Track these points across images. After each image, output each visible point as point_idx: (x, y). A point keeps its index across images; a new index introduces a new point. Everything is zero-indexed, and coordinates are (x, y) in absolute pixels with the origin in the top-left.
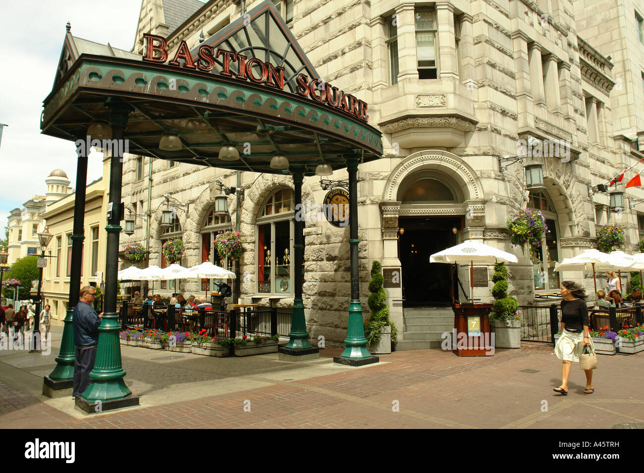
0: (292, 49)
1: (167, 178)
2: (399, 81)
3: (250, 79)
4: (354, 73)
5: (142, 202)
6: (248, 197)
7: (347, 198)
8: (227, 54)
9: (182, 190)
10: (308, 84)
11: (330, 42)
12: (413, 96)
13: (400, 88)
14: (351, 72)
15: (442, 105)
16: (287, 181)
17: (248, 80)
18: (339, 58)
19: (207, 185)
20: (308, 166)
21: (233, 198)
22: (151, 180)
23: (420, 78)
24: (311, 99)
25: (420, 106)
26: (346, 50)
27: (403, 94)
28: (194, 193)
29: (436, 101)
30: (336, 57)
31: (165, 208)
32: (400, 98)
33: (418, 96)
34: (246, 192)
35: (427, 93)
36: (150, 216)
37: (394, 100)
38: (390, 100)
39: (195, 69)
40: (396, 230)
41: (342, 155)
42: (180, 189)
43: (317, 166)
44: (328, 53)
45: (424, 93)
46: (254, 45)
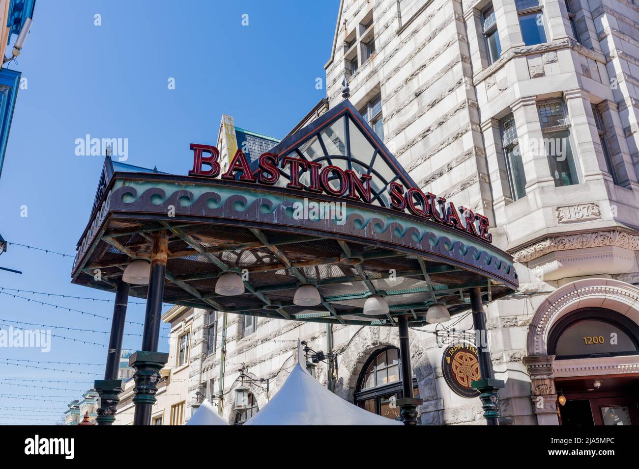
0: (380, 157)
1: (243, 348)
2: (528, 193)
3: (326, 191)
4: (465, 190)
5: (212, 381)
6: (342, 365)
7: (475, 356)
8: (295, 162)
9: (261, 361)
10: (403, 195)
11: (432, 158)
12: (550, 209)
13: (530, 202)
14: (462, 190)
15: (595, 217)
16: (391, 339)
17: (324, 193)
18: (445, 176)
19: (291, 353)
20: (415, 311)
21: (323, 367)
22: (224, 352)
23: (556, 186)
24: (410, 213)
25: (563, 220)
26: (453, 164)
27: (536, 208)
28: (275, 365)
29: (584, 213)
30: (441, 174)
31: (239, 386)
32: (533, 214)
33: (558, 208)
34: (340, 358)
35: (570, 203)
36: (221, 398)
37: (526, 217)
38: (520, 218)
39: (255, 182)
40: (553, 399)
41: (461, 290)
42: (259, 360)
43: (426, 310)
44: (430, 172)
45: (566, 204)
46: (330, 154)
